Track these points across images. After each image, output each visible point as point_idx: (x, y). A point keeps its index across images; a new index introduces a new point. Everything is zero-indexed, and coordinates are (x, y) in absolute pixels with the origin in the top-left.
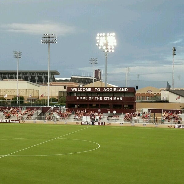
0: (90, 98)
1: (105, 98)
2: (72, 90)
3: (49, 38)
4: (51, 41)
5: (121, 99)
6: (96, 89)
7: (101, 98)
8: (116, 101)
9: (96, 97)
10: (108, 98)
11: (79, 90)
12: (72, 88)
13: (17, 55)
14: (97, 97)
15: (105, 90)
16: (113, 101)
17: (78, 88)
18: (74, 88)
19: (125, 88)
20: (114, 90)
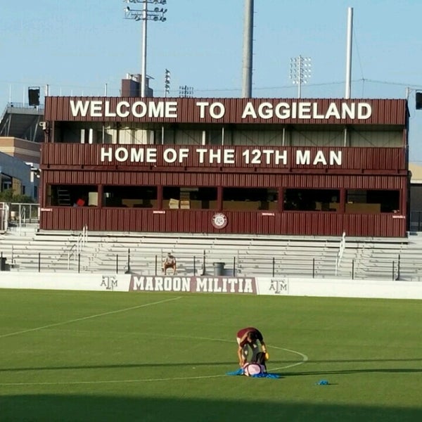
0: (170, 156)
1: (252, 157)
2: (75, 113)
5: (337, 158)
6: (202, 105)
8: (310, 170)
9: (202, 151)
10: (268, 152)
11: (112, 109)
12: (75, 99)
14: (208, 148)
15: (249, 111)
16: (293, 169)
17: (104, 99)
18: (84, 99)
19: (357, 101)
20: (302, 113)
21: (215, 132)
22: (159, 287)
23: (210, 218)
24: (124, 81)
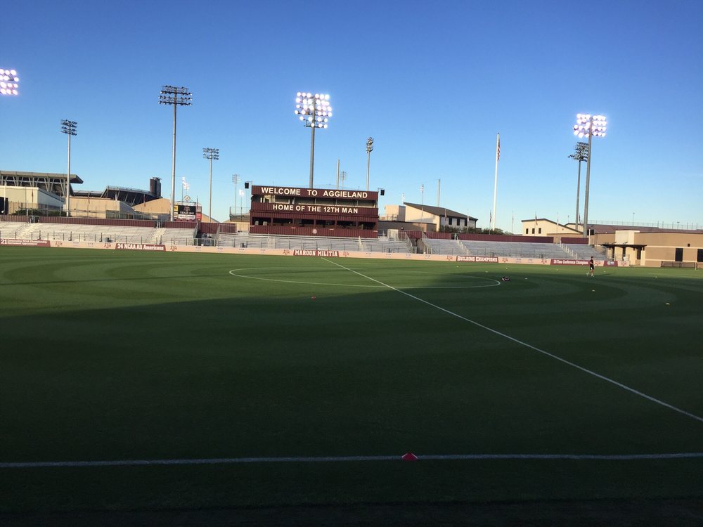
0: (298, 208)
1: (327, 209)
2: (263, 192)
3: (176, 93)
4: (179, 100)
5: (356, 211)
6: (309, 191)
7: (319, 209)
8: (346, 215)
9: (310, 207)
10: (333, 208)
11: (277, 191)
12: (264, 187)
13: (68, 128)
14: (312, 206)
15: (326, 193)
16: (341, 214)
17: (274, 187)
18: (267, 187)
19: (362, 192)
20: (344, 195)
21: (312, 199)
22: (304, 254)
23: (311, 231)
24: (151, 180)
